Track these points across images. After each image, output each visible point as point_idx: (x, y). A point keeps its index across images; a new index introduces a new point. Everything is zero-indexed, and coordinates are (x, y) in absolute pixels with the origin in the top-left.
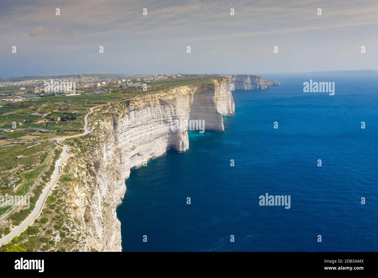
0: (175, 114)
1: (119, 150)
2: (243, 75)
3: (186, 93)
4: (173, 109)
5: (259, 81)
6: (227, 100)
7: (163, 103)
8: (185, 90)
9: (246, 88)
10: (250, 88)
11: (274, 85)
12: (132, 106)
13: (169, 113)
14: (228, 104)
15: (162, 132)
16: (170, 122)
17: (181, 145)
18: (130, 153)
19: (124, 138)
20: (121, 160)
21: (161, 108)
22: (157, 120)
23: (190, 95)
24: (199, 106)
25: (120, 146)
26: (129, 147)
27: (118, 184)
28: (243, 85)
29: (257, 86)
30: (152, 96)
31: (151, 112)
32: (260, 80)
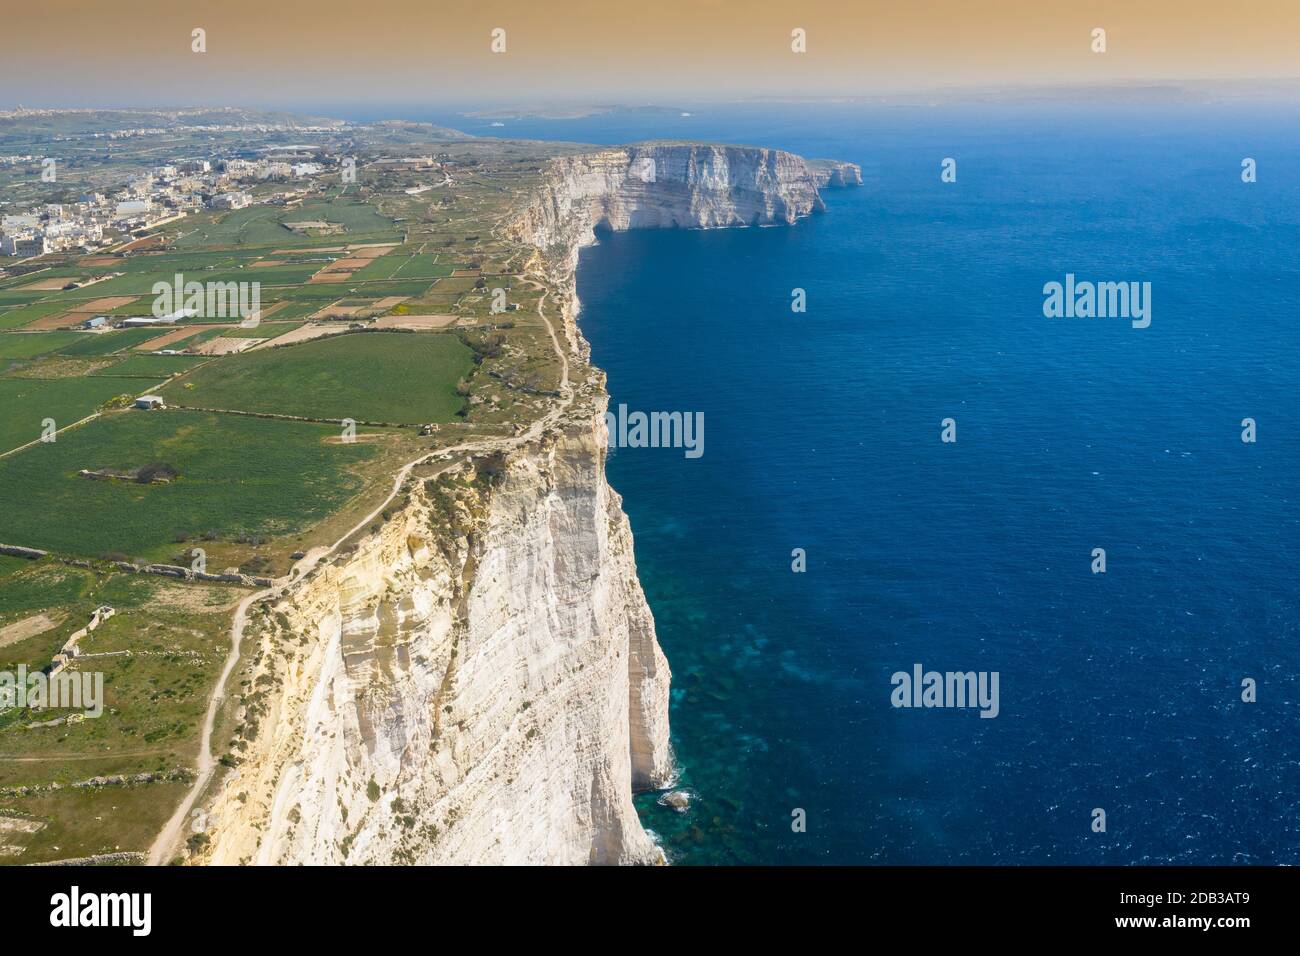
5: (774, 176)
9: (704, 219)
10: (725, 217)
14: (596, 743)
28: (690, 203)
29: (764, 205)
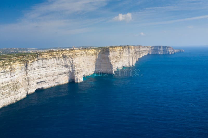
0: (73, 62)
1: (28, 78)
2: (158, 46)
3: (93, 53)
4: (71, 60)
6: (128, 58)
7: (64, 57)
8: (92, 51)
10: (162, 53)
11: (180, 52)
12: (40, 57)
13: (68, 62)
14: (129, 60)
15: (64, 72)
16: (69, 67)
17: (76, 79)
18: (36, 80)
19: (33, 73)
20: (29, 83)
21: (64, 59)
22: (60, 65)
23: (96, 54)
24: (102, 60)
25: (29, 76)
26: (37, 77)
27: (15, 93)
28: (158, 52)
29: (167, 52)
30: (57, 53)
31: (56, 61)
32: (169, 49)
